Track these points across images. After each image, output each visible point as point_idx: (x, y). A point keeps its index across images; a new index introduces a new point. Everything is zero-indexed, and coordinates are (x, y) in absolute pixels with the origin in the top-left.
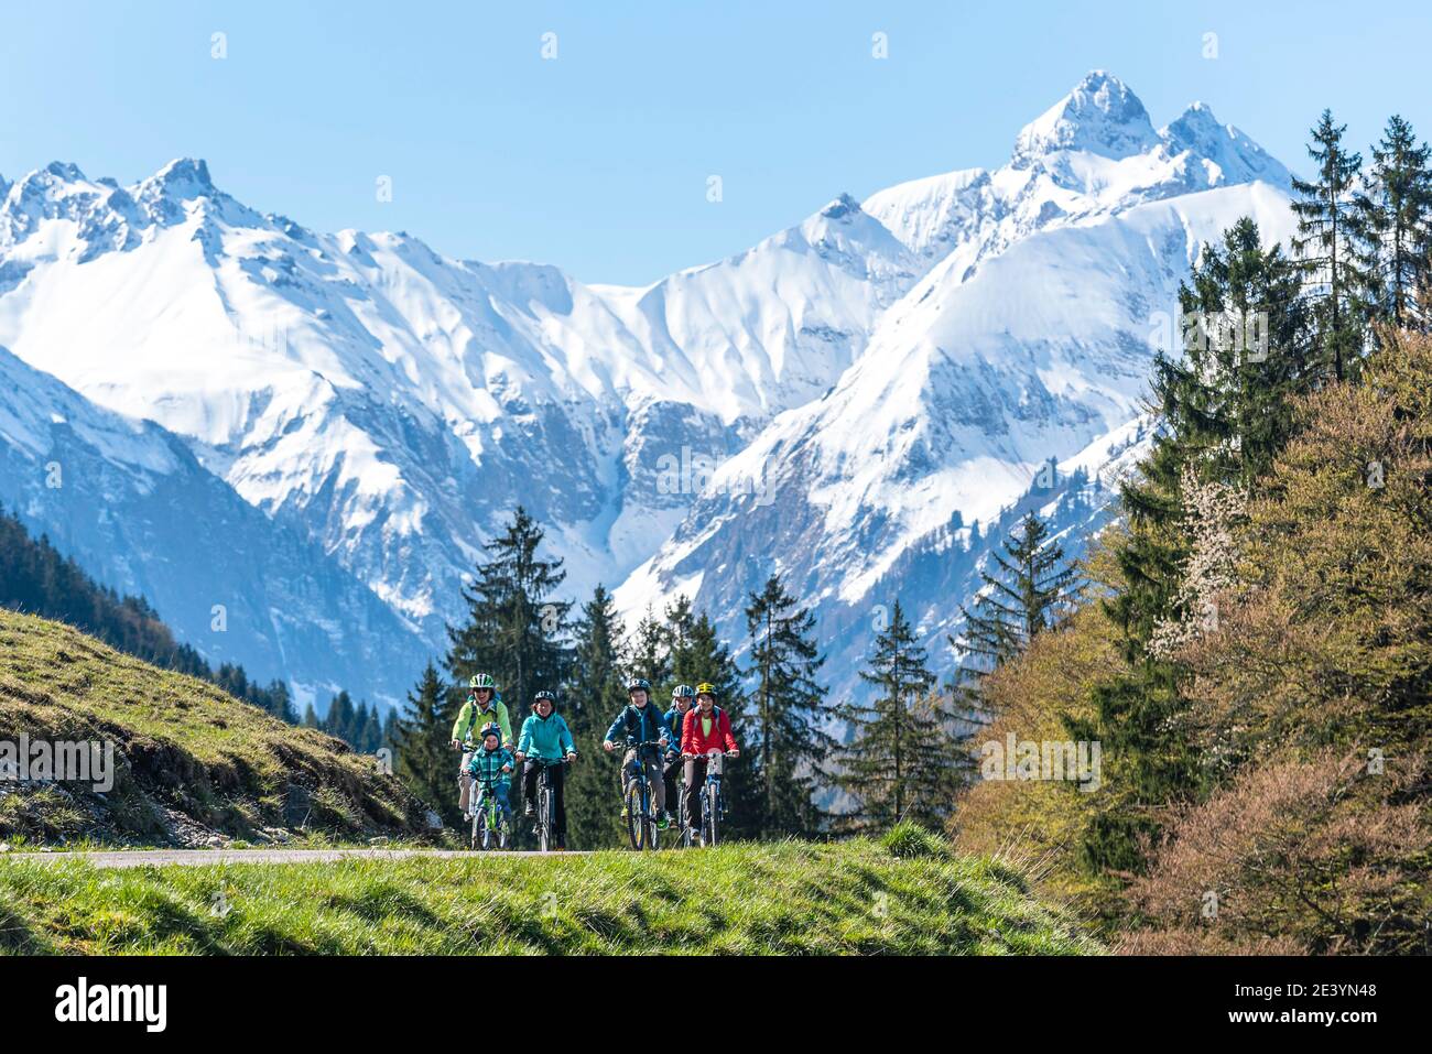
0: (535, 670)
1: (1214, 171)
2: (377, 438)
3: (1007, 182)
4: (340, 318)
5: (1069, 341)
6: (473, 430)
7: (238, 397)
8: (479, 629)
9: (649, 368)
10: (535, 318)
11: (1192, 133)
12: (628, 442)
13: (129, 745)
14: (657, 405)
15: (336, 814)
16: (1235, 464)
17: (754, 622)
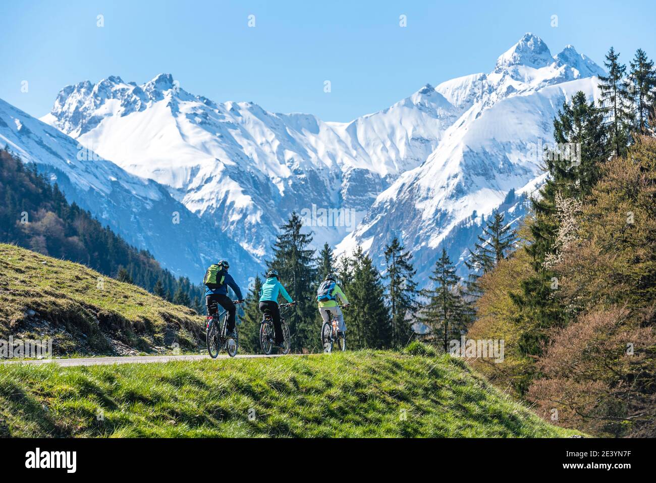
0: (301, 277)
1: (576, 73)
2: (242, 185)
3: (493, 78)
4: (227, 137)
5: (519, 141)
6: (281, 181)
7: (186, 169)
8: (278, 262)
9: (351, 155)
10: (305, 136)
11: (568, 58)
12: (343, 185)
13: (98, 314)
14: (354, 170)
15: (187, 340)
16: (577, 190)
17: (388, 257)
